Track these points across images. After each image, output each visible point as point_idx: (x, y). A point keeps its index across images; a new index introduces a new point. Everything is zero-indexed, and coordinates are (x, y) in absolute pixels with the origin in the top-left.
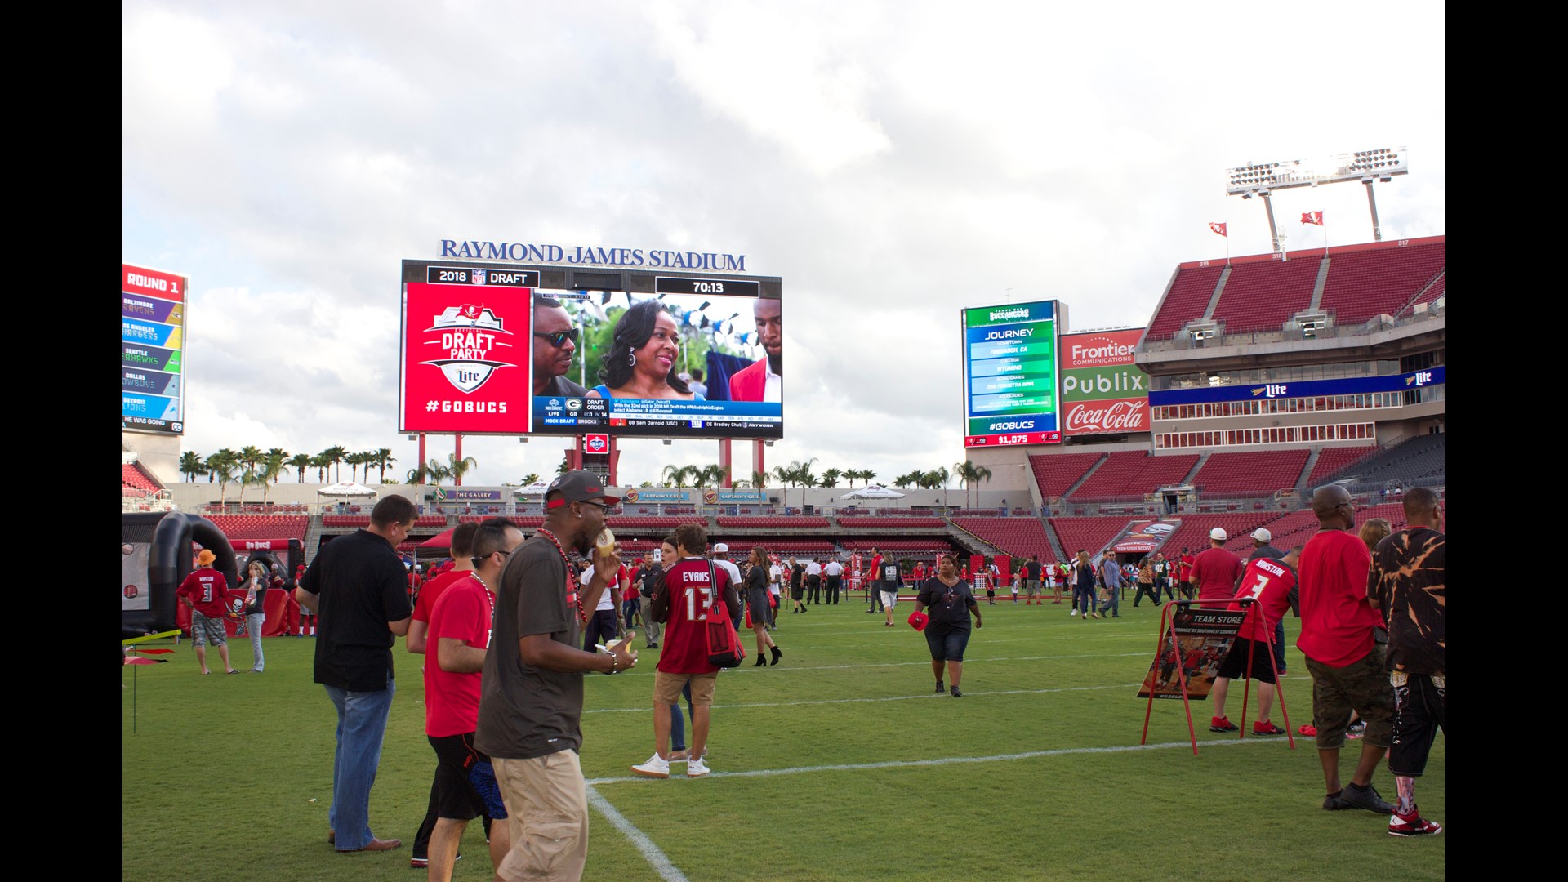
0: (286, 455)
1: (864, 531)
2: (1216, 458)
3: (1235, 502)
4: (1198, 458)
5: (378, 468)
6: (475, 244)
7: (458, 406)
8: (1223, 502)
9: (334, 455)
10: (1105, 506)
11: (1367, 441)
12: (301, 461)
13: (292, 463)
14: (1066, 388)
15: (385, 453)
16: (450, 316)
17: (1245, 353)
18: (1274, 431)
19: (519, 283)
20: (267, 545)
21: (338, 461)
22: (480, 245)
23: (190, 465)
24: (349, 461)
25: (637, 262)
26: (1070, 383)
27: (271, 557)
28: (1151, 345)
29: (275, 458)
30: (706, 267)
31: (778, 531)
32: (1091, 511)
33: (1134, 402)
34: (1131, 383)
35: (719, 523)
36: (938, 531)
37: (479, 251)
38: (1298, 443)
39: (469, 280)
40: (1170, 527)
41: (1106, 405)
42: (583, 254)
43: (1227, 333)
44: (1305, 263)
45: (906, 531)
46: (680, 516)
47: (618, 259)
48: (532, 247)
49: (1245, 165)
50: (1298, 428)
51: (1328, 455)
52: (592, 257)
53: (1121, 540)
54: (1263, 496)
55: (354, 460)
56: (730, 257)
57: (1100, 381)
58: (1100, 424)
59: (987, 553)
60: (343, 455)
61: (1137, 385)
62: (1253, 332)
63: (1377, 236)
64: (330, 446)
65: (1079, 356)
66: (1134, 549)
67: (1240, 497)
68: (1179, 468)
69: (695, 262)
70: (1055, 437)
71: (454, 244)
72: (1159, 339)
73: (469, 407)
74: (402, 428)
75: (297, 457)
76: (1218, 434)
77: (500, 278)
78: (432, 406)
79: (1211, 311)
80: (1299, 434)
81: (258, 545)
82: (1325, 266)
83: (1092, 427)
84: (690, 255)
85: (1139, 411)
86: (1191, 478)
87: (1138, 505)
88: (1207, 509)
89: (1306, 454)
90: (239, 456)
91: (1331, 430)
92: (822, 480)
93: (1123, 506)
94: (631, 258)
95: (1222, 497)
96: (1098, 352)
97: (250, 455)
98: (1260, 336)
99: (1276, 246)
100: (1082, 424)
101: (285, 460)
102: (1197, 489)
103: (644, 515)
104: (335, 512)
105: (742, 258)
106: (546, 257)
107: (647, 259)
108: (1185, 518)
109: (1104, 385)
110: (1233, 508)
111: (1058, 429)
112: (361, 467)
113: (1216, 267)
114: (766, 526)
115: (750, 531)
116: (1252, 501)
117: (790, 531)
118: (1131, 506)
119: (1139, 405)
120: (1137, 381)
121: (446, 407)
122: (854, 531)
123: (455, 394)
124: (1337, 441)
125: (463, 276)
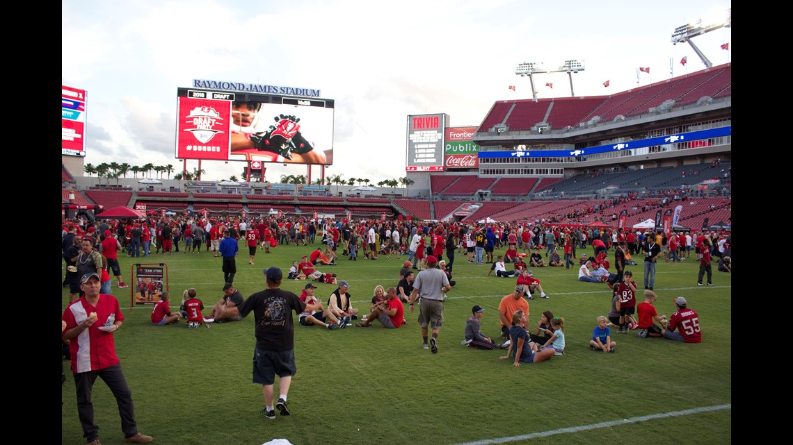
0: (129, 166)
1: (357, 204)
2: (502, 179)
3: (505, 198)
4: (496, 179)
5: (167, 173)
6: (208, 82)
7: (200, 148)
8: (501, 197)
9: (148, 167)
10: (455, 197)
11: (560, 175)
12: (136, 169)
13: (132, 169)
14: (447, 149)
15: (170, 166)
16: (196, 112)
17: (515, 138)
18: (525, 170)
19: (226, 99)
20: (86, 207)
21: (150, 169)
22: (210, 82)
23: (90, 169)
24: (155, 169)
25: (275, 91)
26: (448, 147)
27: (88, 212)
28: (480, 133)
29: (124, 168)
30: (303, 94)
31: (323, 203)
32: (450, 199)
33: (473, 156)
34: (472, 148)
35: (299, 199)
36: (387, 205)
37: (210, 85)
38: (534, 175)
39: (205, 97)
40: (478, 207)
41: (462, 157)
42: (253, 87)
43: (509, 130)
44: (544, 103)
45: (374, 204)
46: (284, 195)
47: (267, 90)
48: (232, 84)
49: (523, 63)
50: (535, 169)
51: (545, 180)
52: (256, 89)
53: (458, 211)
54: (516, 196)
55: (158, 169)
56: (314, 91)
57: (460, 147)
58: (459, 164)
59: (405, 214)
60: (153, 167)
61: (474, 149)
62: (519, 130)
63: (573, 94)
64: (147, 163)
65: (452, 136)
66: (462, 215)
67: (507, 196)
68: (486, 183)
69: (299, 92)
70: (441, 168)
71: (199, 82)
72: (483, 131)
73: (204, 148)
74: (177, 156)
75: (134, 167)
76: (504, 170)
77: (218, 96)
78: (189, 148)
79: (505, 121)
80: (535, 172)
81: (82, 207)
82: (552, 104)
83: (456, 165)
84: (297, 89)
85: (475, 159)
86: (491, 187)
87: (468, 197)
88: (494, 200)
89: (537, 179)
90: (110, 166)
91: (547, 170)
92: (349, 182)
93: (462, 197)
94: (273, 90)
95: (501, 195)
96: (460, 135)
97: (114, 166)
98: (522, 132)
99: (534, 96)
100: (452, 163)
101: (129, 168)
102: (492, 192)
103: (269, 195)
104: (145, 191)
105: (318, 91)
106: (238, 88)
107: (279, 90)
108: (485, 204)
109: (462, 148)
110: (504, 200)
111: (443, 165)
112: (160, 172)
113: (510, 103)
114: (318, 201)
115: (311, 203)
116: (512, 198)
117: (327, 203)
118: (465, 197)
119: (475, 157)
120: (474, 147)
121: (195, 148)
122: (353, 204)
123: (200, 144)
124: (549, 175)
125: (203, 95)
